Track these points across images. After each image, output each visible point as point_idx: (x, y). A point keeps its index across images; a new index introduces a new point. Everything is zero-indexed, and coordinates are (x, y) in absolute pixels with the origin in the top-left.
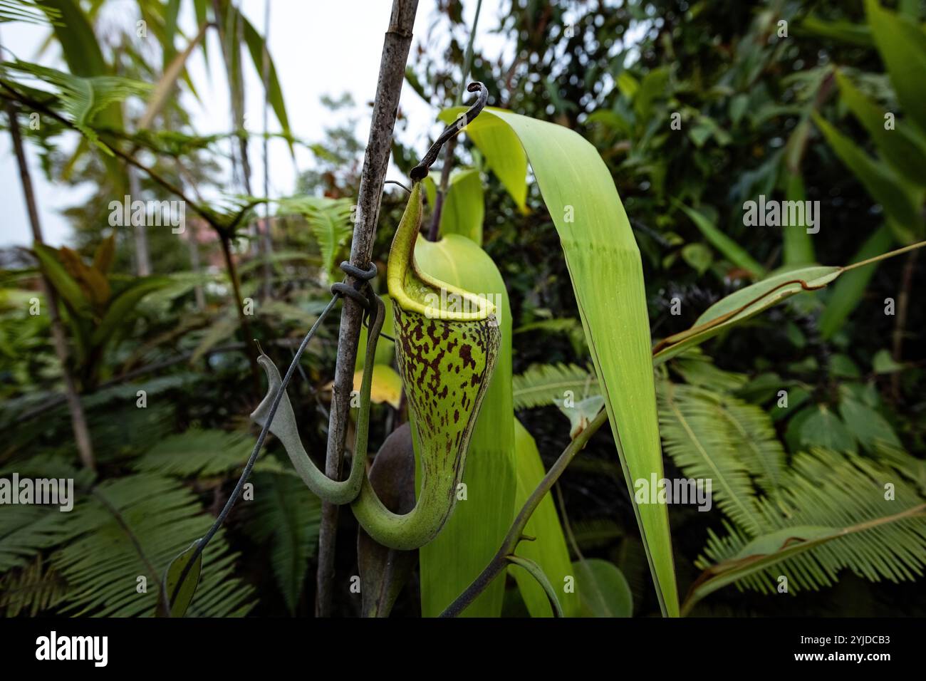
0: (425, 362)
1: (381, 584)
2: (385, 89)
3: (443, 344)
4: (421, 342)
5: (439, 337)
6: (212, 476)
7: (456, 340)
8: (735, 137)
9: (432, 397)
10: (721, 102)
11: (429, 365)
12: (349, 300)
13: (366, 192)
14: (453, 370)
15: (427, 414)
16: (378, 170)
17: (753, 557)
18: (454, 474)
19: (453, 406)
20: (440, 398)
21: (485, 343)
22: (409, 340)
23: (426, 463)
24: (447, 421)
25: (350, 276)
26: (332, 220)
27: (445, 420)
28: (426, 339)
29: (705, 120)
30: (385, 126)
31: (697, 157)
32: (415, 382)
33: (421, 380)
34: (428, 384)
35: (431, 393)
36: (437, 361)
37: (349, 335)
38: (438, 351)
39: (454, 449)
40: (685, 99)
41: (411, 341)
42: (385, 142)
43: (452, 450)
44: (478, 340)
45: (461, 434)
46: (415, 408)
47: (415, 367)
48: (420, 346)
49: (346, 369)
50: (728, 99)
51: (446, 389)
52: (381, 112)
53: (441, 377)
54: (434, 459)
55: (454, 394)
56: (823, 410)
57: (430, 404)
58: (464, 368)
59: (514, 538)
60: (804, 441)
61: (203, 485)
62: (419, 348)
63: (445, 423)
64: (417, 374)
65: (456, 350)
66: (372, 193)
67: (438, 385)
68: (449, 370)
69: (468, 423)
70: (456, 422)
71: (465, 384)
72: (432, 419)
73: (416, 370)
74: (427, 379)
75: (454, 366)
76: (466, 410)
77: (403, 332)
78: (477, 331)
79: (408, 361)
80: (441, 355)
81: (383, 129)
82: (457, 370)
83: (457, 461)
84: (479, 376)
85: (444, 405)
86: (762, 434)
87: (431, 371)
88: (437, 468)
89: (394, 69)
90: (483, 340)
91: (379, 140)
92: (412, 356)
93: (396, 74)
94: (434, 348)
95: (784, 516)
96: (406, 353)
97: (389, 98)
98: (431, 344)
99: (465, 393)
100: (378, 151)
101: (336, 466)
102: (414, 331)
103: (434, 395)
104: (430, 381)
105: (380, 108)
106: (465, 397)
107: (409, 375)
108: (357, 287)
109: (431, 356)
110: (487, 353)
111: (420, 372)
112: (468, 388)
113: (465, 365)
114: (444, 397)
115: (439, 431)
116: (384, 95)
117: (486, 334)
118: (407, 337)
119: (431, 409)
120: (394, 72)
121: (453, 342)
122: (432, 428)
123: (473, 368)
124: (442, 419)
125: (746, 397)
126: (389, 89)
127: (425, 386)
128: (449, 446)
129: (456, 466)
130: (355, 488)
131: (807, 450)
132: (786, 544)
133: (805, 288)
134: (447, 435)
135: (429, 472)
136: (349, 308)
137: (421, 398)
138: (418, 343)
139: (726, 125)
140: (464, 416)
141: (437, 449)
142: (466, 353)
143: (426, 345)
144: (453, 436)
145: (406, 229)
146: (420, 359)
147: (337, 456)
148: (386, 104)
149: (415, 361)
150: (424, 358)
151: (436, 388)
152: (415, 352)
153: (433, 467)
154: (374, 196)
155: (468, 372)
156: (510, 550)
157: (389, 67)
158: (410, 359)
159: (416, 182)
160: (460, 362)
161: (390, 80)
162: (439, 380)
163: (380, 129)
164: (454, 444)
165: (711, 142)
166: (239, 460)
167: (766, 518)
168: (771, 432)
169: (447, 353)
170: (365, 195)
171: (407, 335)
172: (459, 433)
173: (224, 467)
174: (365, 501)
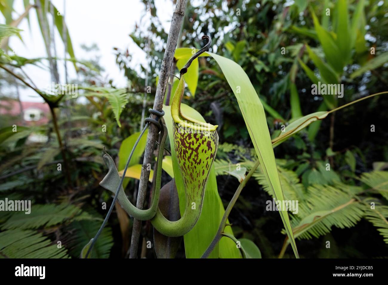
0: (192, 149)
1: (166, 255)
2: (173, 35)
3: (200, 141)
4: (191, 141)
5: (199, 138)
6: (53, 226)
7: (205, 139)
8: (271, 69)
9: (194, 164)
10: (264, 56)
11: (194, 150)
12: (153, 125)
13: (163, 78)
14: (204, 152)
15: (191, 173)
16: (168, 69)
17: (305, 225)
18: (201, 198)
19: (202, 168)
20: (198, 164)
21: (215, 140)
22: (185, 140)
23: (189, 195)
24: (200, 175)
25: (154, 115)
26: (116, 97)
27: (199, 175)
28: (193, 139)
29: (260, 62)
30: (172, 51)
31: (258, 76)
32: (187, 159)
33: (189, 157)
34: (193, 158)
35: (194, 162)
36: (197, 148)
37: (152, 141)
38: (198, 144)
39: (201, 187)
40: (252, 53)
41: (186, 141)
42: (172, 57)
43: (200, 188)
44: (213, 139)
45: (205, 180)
46: (185, 171)
47: (187, 152)
48: (190, 142)
49: (150, 157)
50: (267, 55)
51: (200, 160)
52: (171, 45)
53: (199, 155)
54: (193, 192)
55: (203, 162)
56: (315, 170)
57: (193, 168)
58: (208, 151)
59: (224, 225)
60: (310, 182)
61: (48, 231)
62: (190, 143)
63: (199, 176)
64: (188, 155)
65: (205, 143)
66: (165, 78)
67: (197, 159)
68: (202, 152)
69: (207, 176)
70: (203, 175)
71: (208, 158)
72: (193, 175)
73: (187, 153)
74: (193, 156)
75: (205, 150)
76: (207, 170)
77: (182, 137)
78: (213, 135)
79: (184, 150)
80: (199, 146)
81: (171, 52)
82: (206, 152)
83: (203, 193)
84: (213, 154)
85: (199, 168)
86: (295, 181)
87: (194, 153)
88: (194, 196)
89: (177, 27)
90: (215, 139)
91: (169, 56)
92: (186, 147)
93: (178, 29)
94: (196, 143)
95: (310, 209)
96: (183, 146)
97: (174, 39)
98: (195, 141)
99: (208, 162)
100: (169, 61)
101: (142, 203)
102: (187, 136)
103: (195, 164)
104: (194, 158)
105: (171, 43)
106: (207, 164)
107: (183, 156)
108: (157, 119)
109: (195, 146)
110: (216, 144)
111: (190, 154)
112: (209, 160)
113: (209, 149)
114: (200, 164)
115: (196, 180)
116: (172, 38)
117: (216, 137)
118: (184, 139)
119: (193, 170)
120: (177, 29)
121: (204, 140)
122: (192, 179)
123: (211, 151)
124: (198, 174)
125: (287, 168)
126: (175, 35)
127: (191, 160)
128: (199, 186)
129: (202, 195)
130: (155, 211)
131: (311, 185)
132: (315, 218)
133: (318, 119)
134: (199, 181)
135: (190, 199)
136: (153, 129)
137: (188, 166)
138: (189, 141)
139: (268, 64)
140: (206, 172)
141: (194, 188)
142: (209, 144)
143: (193, 142)
144: (201, 182)
145: (179, 94)
146: (190, 148)
147: (143, 199)
148: (173, 41)
149: (187, 149)
150: (192, 147)
151: (196, 160)
152: (187, 145)
153: (192, 197)
154: (166, 80)
155: (209, 153)
156: (222, 231)
157: (175, 26)
158: (185, 149)
159: (182, 75)
160: (207, 148)
161: (175, 32)
162: (198, 156)
163: (170, 52)
164: (201, 185)
165: (263, 70)
166: (68, 216)
167: (304, 211)
168: (298, 180)
169: (202, 145)
170: (162, 79)
171: (184, 138)
172: (204, 180)
173: (60, 221)
174: (158, 218)
